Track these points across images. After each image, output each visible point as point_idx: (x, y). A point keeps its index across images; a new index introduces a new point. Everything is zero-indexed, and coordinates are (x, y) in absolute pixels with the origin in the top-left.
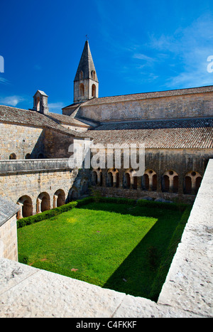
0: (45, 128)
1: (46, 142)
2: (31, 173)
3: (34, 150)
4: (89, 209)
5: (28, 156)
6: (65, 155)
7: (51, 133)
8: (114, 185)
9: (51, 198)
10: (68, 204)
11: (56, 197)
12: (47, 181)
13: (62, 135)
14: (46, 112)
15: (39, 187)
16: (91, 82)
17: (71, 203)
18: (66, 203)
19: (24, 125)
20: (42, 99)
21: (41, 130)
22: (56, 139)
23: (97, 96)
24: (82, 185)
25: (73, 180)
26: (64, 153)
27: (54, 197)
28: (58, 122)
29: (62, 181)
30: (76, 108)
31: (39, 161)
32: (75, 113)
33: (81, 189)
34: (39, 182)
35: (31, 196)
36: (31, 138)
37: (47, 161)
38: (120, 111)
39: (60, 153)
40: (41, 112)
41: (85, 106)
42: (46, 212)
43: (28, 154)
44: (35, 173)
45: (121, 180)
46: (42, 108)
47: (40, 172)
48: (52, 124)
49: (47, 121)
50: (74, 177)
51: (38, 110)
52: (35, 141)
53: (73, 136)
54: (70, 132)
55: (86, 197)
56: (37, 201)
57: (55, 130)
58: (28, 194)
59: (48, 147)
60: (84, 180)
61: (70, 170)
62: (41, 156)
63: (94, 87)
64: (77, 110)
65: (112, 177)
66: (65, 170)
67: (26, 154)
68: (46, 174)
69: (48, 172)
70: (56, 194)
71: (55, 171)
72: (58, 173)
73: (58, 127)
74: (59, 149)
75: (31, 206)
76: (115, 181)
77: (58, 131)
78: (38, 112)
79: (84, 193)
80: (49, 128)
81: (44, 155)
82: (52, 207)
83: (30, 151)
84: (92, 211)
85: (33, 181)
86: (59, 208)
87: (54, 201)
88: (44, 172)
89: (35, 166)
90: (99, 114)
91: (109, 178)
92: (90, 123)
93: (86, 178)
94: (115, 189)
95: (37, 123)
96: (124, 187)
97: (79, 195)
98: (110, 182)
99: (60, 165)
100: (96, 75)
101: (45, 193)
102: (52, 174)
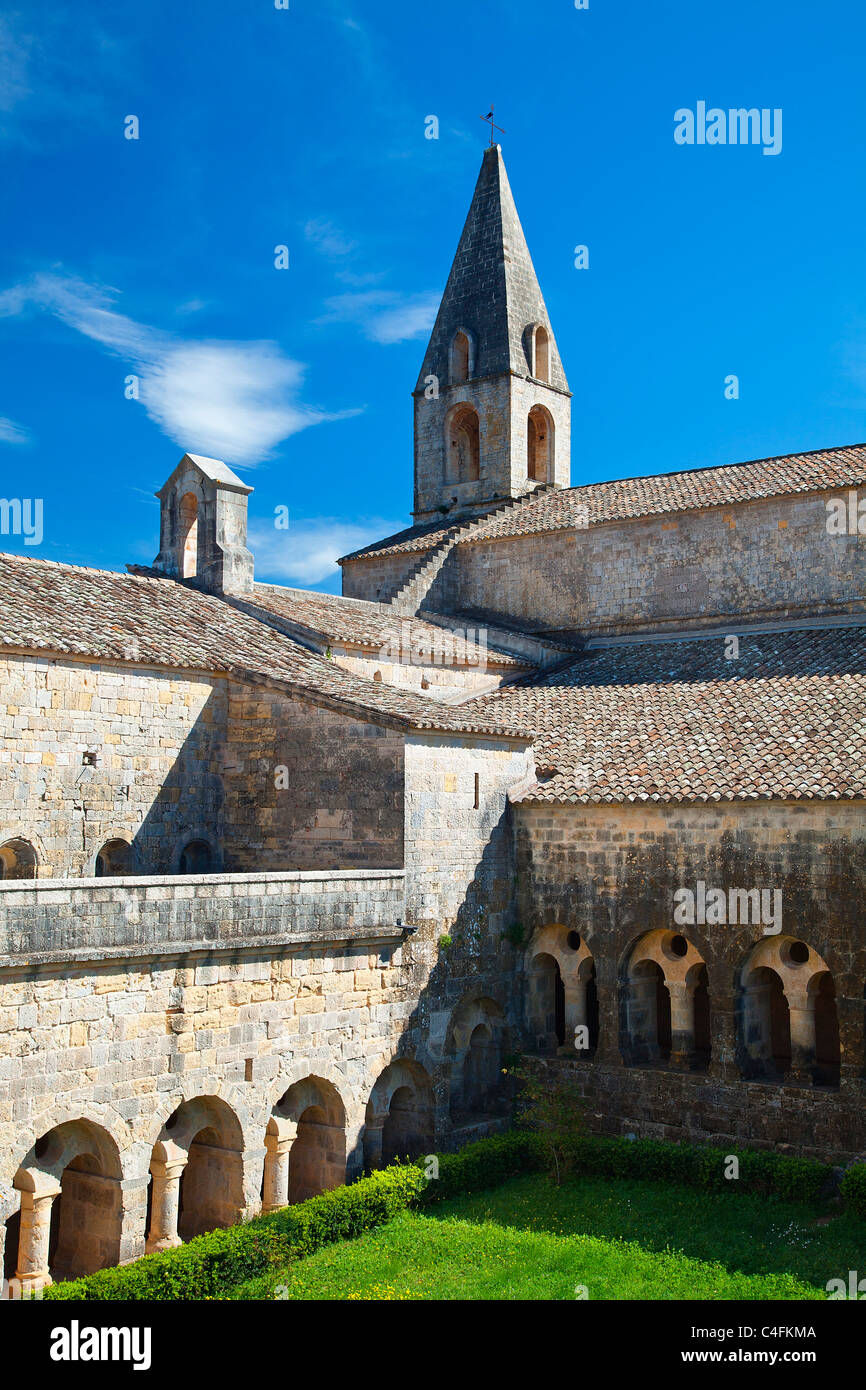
0: (227, 678)
1: (234, 764)
2: (124, 965)
3: (155, 817)
4: (505, 1220)
5: (116, 858)
6: (350, 844)
7: (264, 711)
8: (680, 1051)
9: (253, 1138)
10: (363, 1187)
11: (288, 1129)
12: (227, 1018)
13: (329, 719)
14: (236, 580)
15: (175, 1062)
16: (522, 397)
17: (382, 1178)
18: (351, 1178)
19: (92, 661)
20: (211, 504)
21: (200, 693)
22: (291, 744)
23: (563, 476)
24: (463, 1046)
25: (401, 1011)
26: (346, 836)
27: (272, 1132)
28: (313, 641)
29: (331, 1019)
30: (429, 554)
31: (180, 890)
32: (424, 582)
33: (455, 1079)
34: (174, 1030)
35: (117, 1129)
36: (135, 741)
37: (227, 888)
38: (713, 564)
39: (319, 834)
40: (208, 583)
41: (484, 544)
42: (210, 1242)
43: (115, 847)
44: (152, 964)
45: (724, 1019)
46: (212, 556)
47: (182, 961)
48: (276, 657)
49: (239, 633)
50: (404, 991)
51: (190, 570)
52: (162, 763)
53: (404, 726)
54: (381, 704)
55: (486, 1139)
56: (158, 1158)
57: (288, 689)
58: (97, 1114)
59: (246, 801)
60: (476, 1018)
61: (383, 947)
62: (200, 857)
63: (539, 422)
64: (438, 563)
65: (663, 996)
66: (348, 948)
67: (97, 845)
68: (220, 972)
69: (235, 957)
70: (283, 1106)
71: (282, 952)
72: (300, 969)
73: (311, 671)
74: (311, 806)
75: (111, 1200)
76: (680, 1020)
77: (310, 695)
78: (190, 583)
79: (476, 1110)
80: (249, 678)
81: (221, 846)
82: (253, 1206)
83: (128, 822)
84: (529, 1237)
85: (133, 1021)
86: (304, 1214)
87: (271, 1159)
88: (209, 958)
89: (151, 919)
90: (577, 585)
91: (640, 998)
92: (521, 645)
93: (491, 1003)
94: (687, 1080)
95: (179, 650)
96: (749, 1069)
97: (442, 1120)
98: (650, 1026)
99: (317, 912)
100: (552, 347)
101: (208, 1105)
102: (263, 970)
